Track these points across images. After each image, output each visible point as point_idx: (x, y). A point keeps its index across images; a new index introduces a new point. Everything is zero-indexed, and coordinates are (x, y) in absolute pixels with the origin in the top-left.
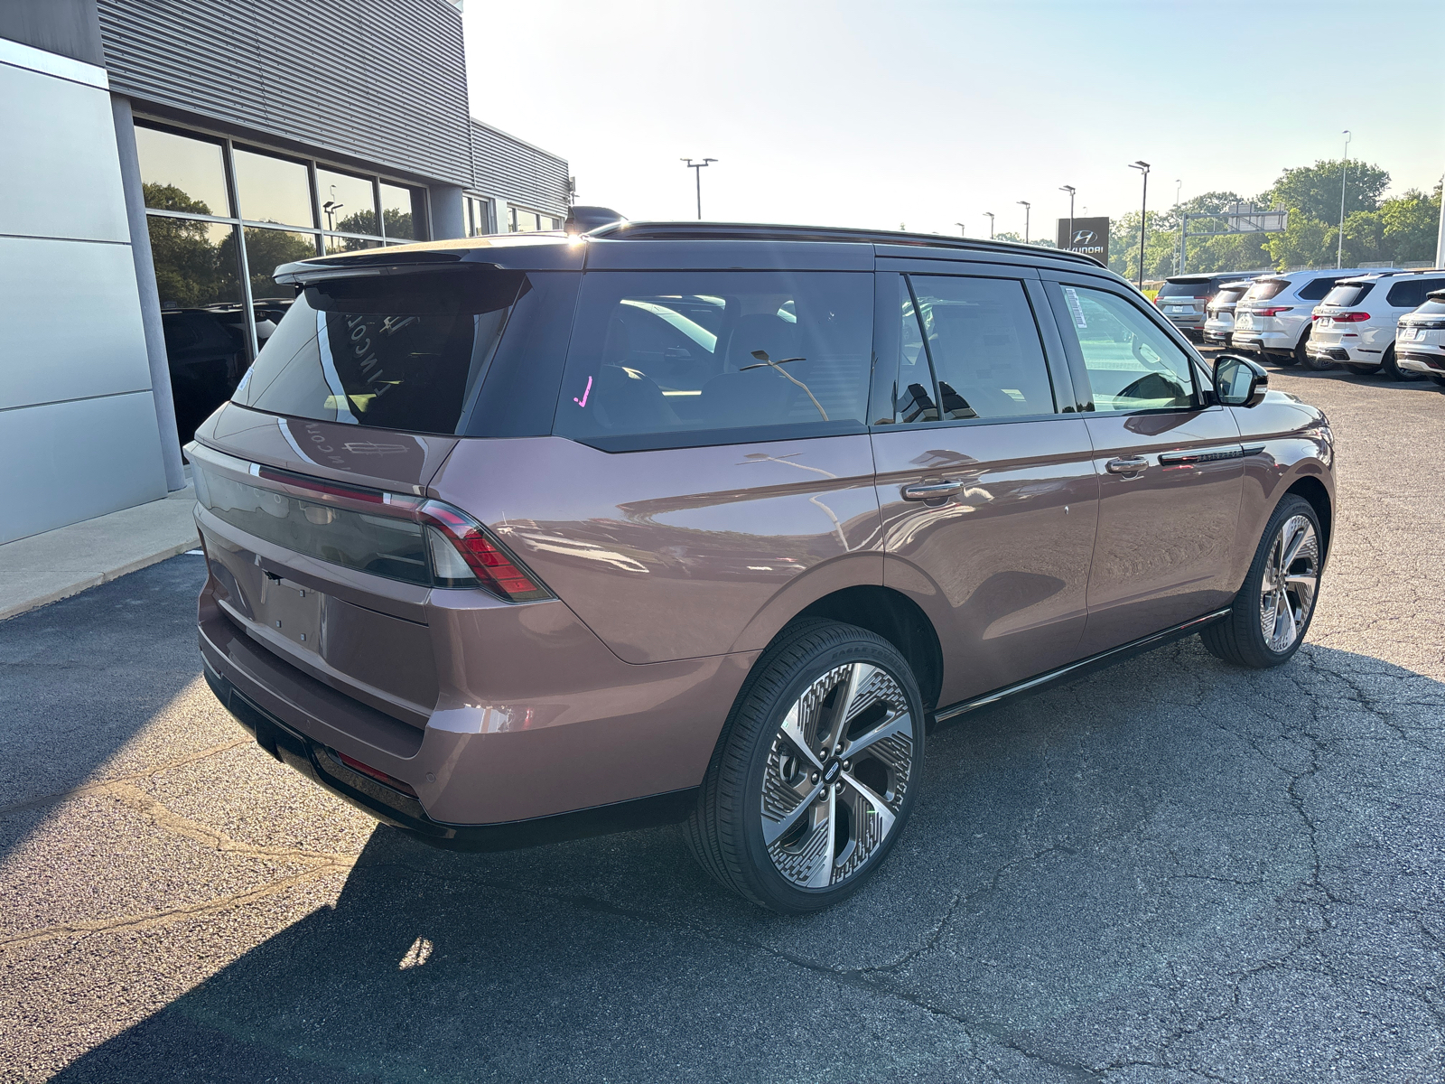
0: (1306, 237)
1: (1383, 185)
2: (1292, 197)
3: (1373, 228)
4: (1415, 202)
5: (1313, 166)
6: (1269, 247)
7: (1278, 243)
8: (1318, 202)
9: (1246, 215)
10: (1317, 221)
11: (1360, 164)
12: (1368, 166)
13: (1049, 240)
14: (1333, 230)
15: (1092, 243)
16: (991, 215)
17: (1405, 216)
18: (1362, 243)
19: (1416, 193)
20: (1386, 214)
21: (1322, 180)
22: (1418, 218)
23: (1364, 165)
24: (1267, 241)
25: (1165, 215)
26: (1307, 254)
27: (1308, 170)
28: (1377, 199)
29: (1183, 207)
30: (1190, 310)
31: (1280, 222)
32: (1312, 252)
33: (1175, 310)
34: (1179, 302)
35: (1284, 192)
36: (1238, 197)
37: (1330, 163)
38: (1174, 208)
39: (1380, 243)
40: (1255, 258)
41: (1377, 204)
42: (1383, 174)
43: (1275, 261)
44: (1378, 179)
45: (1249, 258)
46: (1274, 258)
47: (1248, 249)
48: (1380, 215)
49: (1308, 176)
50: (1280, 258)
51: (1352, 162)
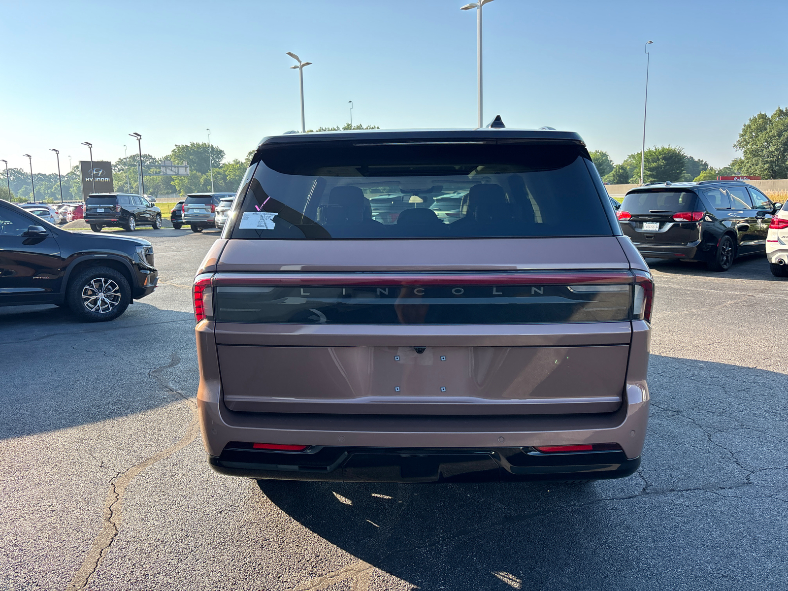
0: (191, 179)
1: (222, 156)
2: (182, 159)
3: (222, 177)
4: (238, 165)
5: (189, 145)
6: (175, 183)
7: (179, 181)
8: (194, 163)
9: (169, 166)
10: (195, 172)
11: (211, 145)
12: (214, 146)
13: (43, 173)
14: (204, 177)
15: (102, 176)
16: (29, 156)
17: (235, 171)
18: (218, 183)
19: (238, 161)
20: (227, 170)
21: (194, 152)
22: (241, 173)
23: (212, 146)
24: (173, 180)
25: (115, 164)
26: (193, 187)
27: (187, 146)
28: (220, 163)
29: (125, 160)
30: (204, 211)
31: (186, 171)
32: (196, 187)
33: (195, 211)
34: (197, 207)
35: (177, 156)
36: (153, 157)
37: (197, 144)
38: (119, 160)
39: (226, 183)
40: (168, 189)
41: (221, 165)
42: (221, 151)
43: (179, 191)
44: (219, 153)
45: (165, 188)
46: (178, 189)
47: (165, 184)
48: (224, 171)
49: (188, 149)
50: (181, 189)
51: (207, 144)
